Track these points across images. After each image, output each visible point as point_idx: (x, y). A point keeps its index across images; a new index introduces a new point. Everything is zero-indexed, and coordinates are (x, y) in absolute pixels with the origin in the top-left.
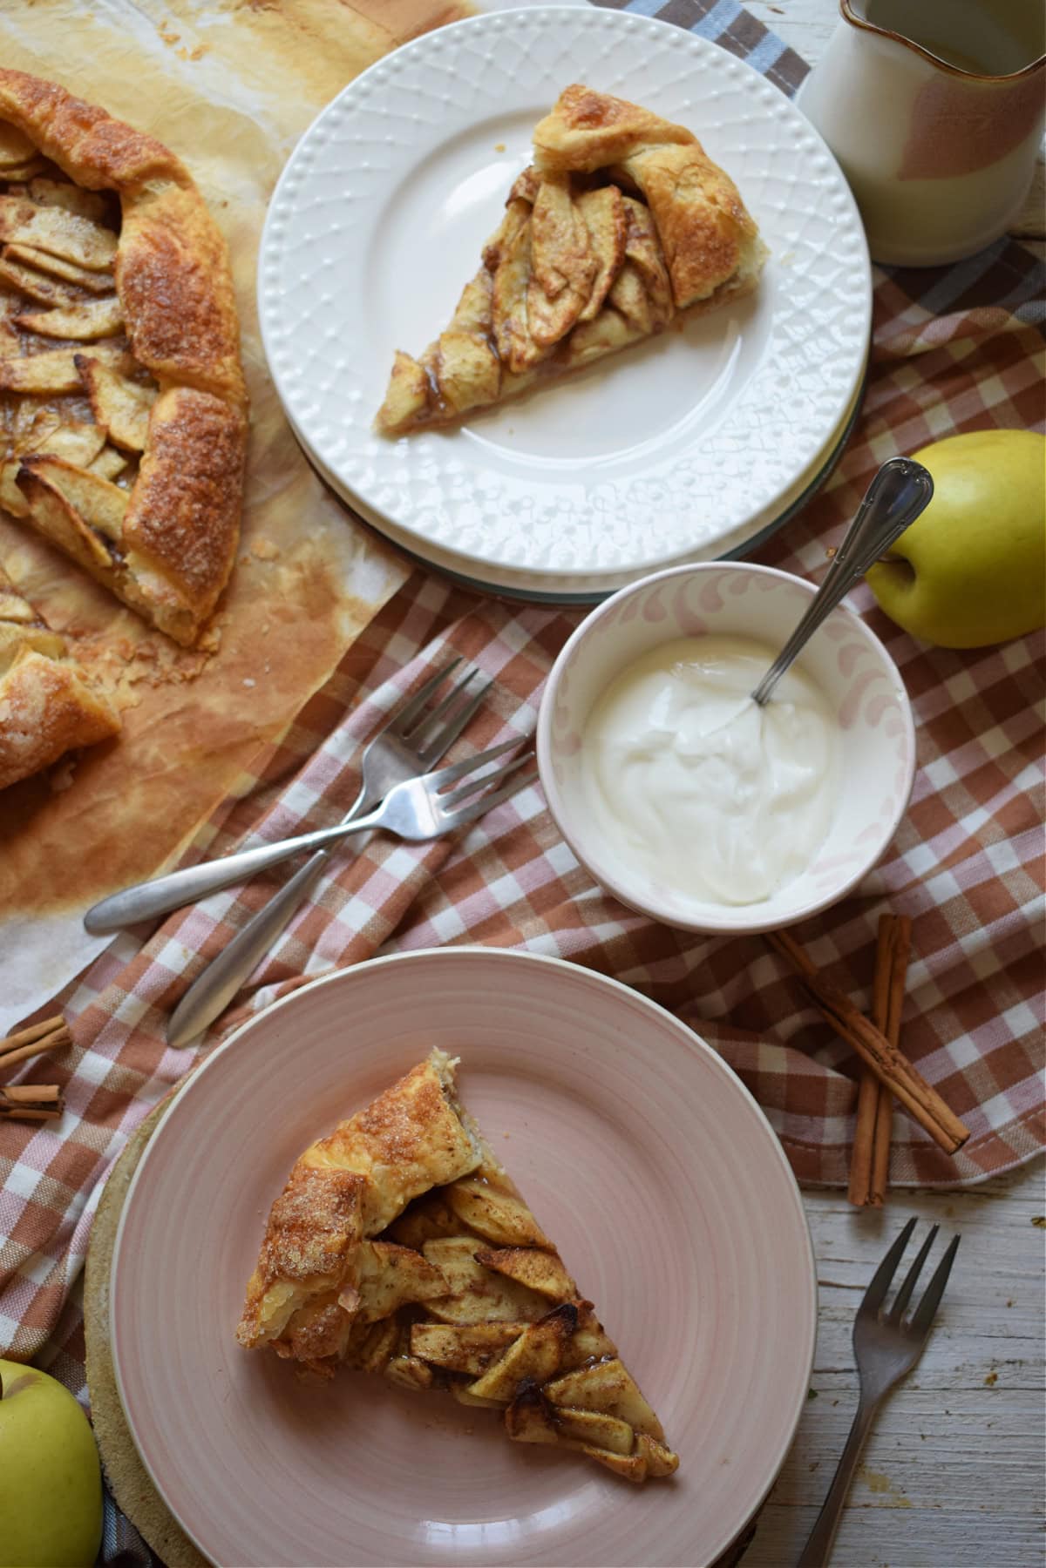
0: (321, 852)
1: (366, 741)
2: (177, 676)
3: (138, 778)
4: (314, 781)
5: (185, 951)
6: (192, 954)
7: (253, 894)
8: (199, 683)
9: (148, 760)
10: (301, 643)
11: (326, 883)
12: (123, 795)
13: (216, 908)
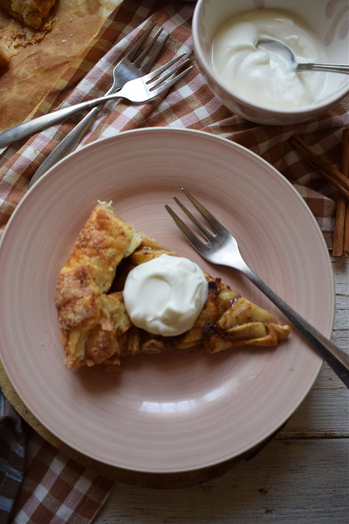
0: (95, 108)
1: (115, 64)
2: (33, 41)
3: (16, 81)
4: (92, 78)
5: (35, 151)
6: (38, 152)
7: (65, 127)
8: (43, 43)
9: (20, 74)
10: (86, 24)
11: (98, 122)
12: (10, 89)
13: (49, 133)
